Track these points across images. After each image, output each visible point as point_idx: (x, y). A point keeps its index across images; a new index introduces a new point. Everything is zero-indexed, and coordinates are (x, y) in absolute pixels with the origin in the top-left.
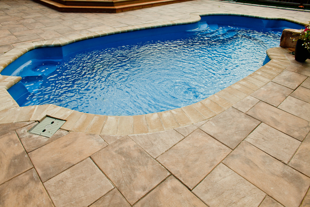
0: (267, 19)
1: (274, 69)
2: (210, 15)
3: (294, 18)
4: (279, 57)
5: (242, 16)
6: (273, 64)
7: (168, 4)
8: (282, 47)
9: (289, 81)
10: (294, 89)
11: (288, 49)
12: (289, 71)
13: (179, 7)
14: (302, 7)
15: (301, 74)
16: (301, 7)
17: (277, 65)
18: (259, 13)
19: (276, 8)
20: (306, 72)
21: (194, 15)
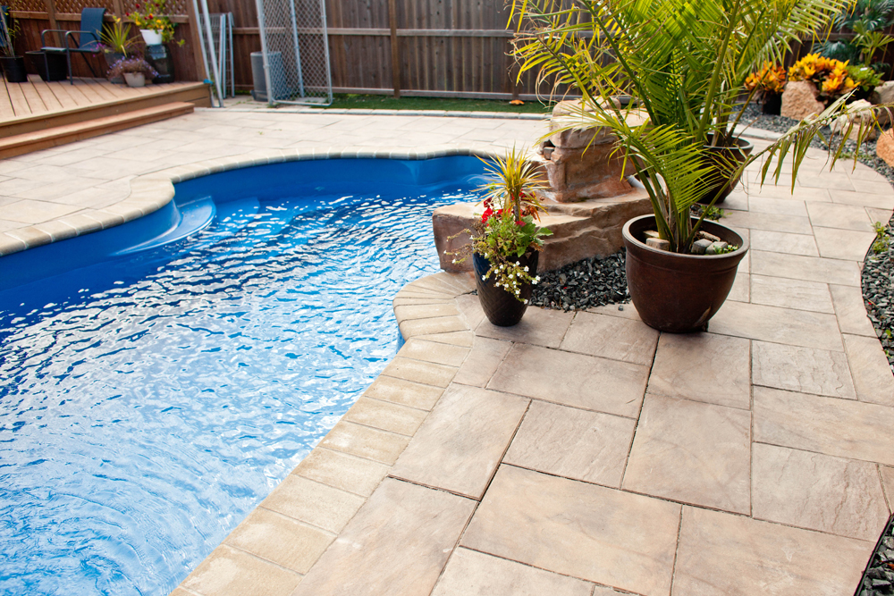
0: (413, 159)
1: (408, 394)
2: (216, 174)
3: (494, 143)
4: (432, 325)
5: (336, 159)
6: (409, 366)
7: (56, 146)
8: (449, 272)
9: (463, 450)
10: (478, 496)
11: (467, 274)
12: (465, 390)
13: (100, 154)
14: (520, 105)
15: (508, 390)
16: (517, 102)
17: (423, 368)
18: (392, 138)
19: (445, 116)
20: (524, 374)
21: (151, 180)
